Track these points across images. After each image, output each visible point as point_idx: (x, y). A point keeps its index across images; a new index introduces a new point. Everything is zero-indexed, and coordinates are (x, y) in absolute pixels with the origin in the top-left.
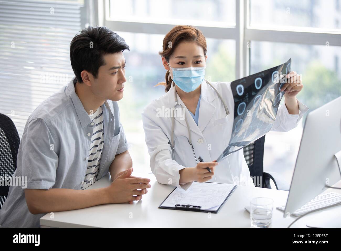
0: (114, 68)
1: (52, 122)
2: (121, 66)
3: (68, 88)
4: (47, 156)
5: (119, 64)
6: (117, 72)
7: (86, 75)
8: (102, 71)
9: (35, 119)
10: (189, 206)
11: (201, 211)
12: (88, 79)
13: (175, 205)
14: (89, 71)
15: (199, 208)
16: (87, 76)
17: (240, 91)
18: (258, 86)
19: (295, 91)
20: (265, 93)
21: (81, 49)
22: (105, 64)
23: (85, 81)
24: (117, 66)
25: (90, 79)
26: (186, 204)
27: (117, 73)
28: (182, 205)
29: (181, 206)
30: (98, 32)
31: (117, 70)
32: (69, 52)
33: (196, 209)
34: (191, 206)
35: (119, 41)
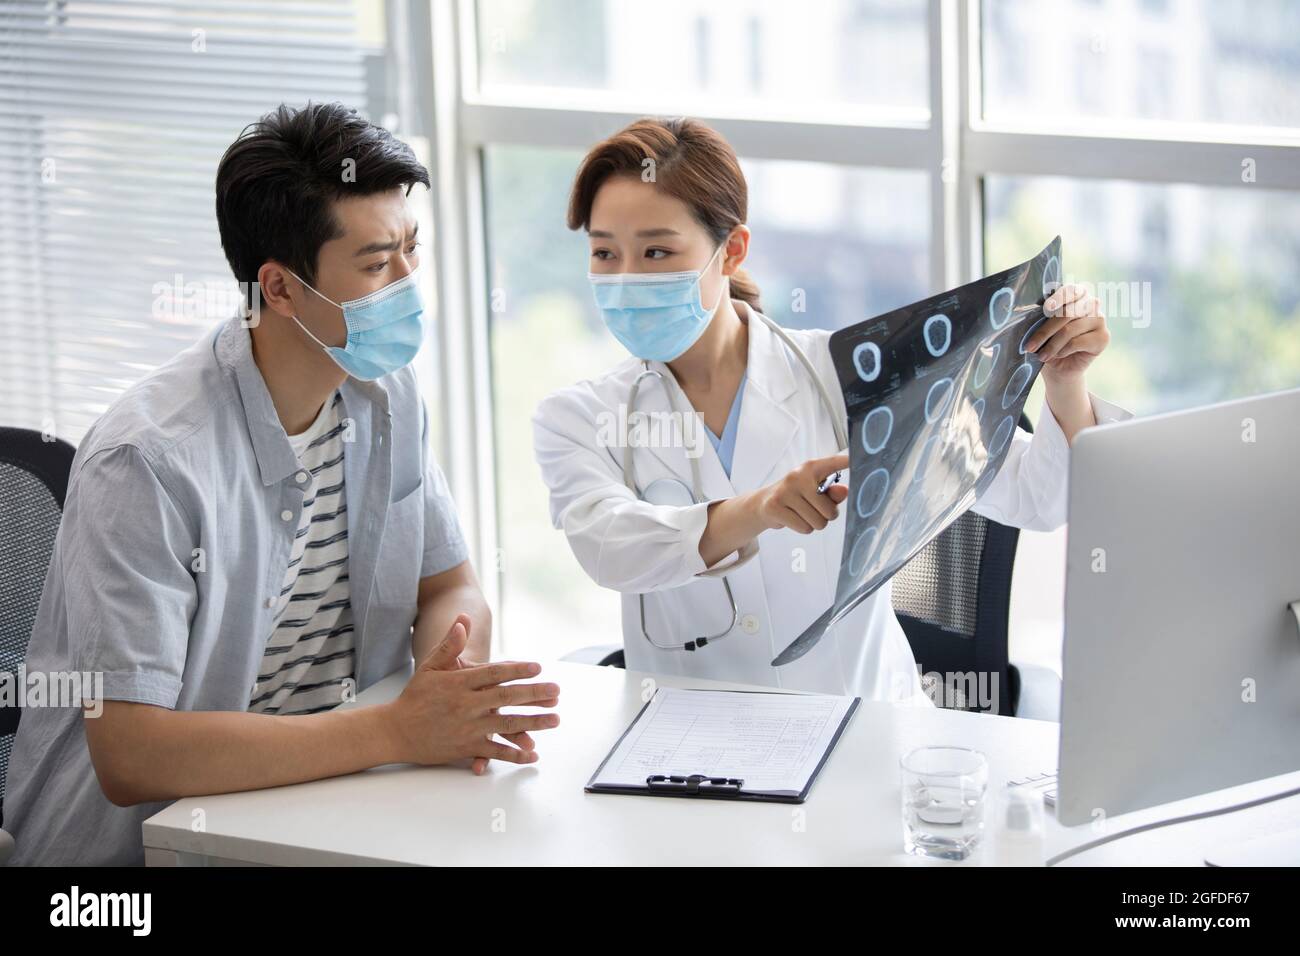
0: (375, 248)
1: (169, 456)
2: (399, 244)
3: (224, 336)
4: (155, 580)
5: (392, 235)
6: (386, 263)
7: (277, 278)
8: (332, 259)
9: (110, 449)
10: (699, 782)
11: (743, 797)
12: (282, 293)
13: (647, 777)
14: (285, 261)
15: (735, 786)
16: (281, 280)
17: (868, 366)
18: (938, 346)
19: (1079, 353)
20: (966, 368)
21: (251, 183)
22: (341, 234)
23: (273, 301)
24: (387, 240)
25: (288, 292)
26: (686, 772)
27: (386, 267)
28: (673, 779)
29: (667, 782)
30: (313, 121)
31: (385, 256)
32: (213, 196)
33: (726, 791)
34: (705, 779)
35: (389, 148)
